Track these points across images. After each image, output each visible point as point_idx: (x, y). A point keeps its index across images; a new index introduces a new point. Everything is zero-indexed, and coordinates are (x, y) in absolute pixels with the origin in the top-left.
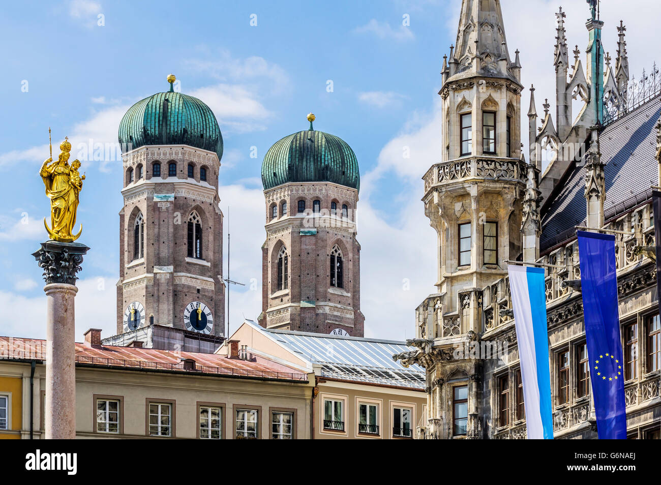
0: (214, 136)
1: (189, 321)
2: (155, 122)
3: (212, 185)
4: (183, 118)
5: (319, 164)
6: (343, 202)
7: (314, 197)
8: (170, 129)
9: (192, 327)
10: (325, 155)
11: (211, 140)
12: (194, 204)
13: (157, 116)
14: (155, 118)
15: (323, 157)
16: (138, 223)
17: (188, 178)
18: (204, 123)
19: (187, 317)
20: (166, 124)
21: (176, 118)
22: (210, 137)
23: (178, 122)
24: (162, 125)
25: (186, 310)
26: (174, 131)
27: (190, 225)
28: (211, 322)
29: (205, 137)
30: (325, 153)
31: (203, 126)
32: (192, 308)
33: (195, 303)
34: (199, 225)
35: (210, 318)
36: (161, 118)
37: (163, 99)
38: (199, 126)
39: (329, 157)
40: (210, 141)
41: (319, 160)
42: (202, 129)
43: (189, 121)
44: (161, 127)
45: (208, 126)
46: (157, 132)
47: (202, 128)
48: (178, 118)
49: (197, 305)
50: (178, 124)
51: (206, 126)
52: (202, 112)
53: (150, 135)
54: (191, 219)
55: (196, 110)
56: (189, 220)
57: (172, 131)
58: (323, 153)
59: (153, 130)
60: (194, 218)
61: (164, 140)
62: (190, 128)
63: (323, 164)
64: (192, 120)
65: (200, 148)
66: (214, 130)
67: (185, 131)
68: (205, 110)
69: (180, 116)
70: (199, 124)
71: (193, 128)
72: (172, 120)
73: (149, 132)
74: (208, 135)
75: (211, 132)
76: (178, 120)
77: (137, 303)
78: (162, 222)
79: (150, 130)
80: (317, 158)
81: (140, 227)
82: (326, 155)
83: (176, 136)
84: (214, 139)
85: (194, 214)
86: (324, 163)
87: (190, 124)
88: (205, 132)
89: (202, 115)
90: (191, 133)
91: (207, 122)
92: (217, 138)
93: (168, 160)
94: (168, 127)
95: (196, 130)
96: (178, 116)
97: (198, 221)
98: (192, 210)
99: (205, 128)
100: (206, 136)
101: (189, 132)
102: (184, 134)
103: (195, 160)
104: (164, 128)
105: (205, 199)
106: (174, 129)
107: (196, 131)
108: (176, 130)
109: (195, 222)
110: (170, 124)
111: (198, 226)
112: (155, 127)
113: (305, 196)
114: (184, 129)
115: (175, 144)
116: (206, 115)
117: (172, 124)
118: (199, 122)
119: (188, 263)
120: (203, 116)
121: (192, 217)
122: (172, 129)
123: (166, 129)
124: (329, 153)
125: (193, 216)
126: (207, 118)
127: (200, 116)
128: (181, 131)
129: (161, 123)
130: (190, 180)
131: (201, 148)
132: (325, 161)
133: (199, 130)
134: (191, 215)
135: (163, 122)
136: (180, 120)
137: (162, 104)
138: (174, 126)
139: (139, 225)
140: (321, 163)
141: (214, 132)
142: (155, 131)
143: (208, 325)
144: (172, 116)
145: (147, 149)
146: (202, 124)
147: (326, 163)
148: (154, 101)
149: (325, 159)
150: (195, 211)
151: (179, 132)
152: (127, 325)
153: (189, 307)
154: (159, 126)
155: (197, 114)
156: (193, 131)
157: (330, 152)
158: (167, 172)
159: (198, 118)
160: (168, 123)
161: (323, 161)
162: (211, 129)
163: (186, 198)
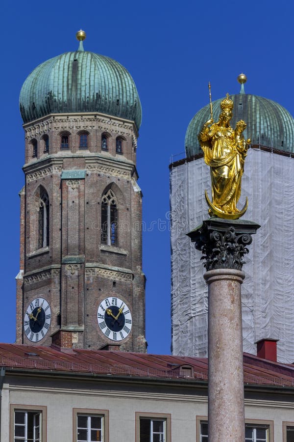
0: (131, 102)
1: (103, 320)
2: (63, 86)
3: (130, 159)
4: (95, 82)
5: (253, 133)
8: (80, 94)
9: (107, 327)
10: (260, 123)
11: (128, 106)
12: (108, 182)
13: (65, 79)
14: (63, 82)
15: (258, 125)
16: (42, 204)
17: (102, 151)
18: (121, 87)
19: (100, 315)
20: (76, 89)
21: (88, 81)
22: (127, 103)
23: (90, 86)
24: (71, 89)
25: (100, 308)
26: (85, 96)
27: (104, 205)
28: (129, 322)
29: (121, 103)
30: (260, 120)
31: (119, 91)
32: (108, 305)
33: (110, 299)
34: (115, 206)
35: (128, 317)
36: (70, 82)
37: (72, 59)
38: (114, 91)
39: (266, 125)
40: (127, 108)
41: (253, 128)
42: (118, 94)
43: (103, 85)
44: (70, 92)
45: (125, 90)
46: (65, 98)
47: (117, 92)
48: (90, 81)
49: (113, 301)
50: (90, 88)
51: (123, 90)
52: (118, 74)
53: (57, 101)
54: (105, 199)
55: (111, 72)
56: (102, 200)
57: (83, 96)
58: (258, 120)
59: (60, 96)
60: (109, 198)
61: (74, 107)
62: (104, 93)
63: (258, 133)
64: (107, 83)
65: (116, 115)
66: (132, 95)
67: (99, 96)
68: (121, 71)
69: (92, 78)
70: (114, 89)
71: (107, 92)
72: (83, 84)
73: (57, 98)
74: (125, 100)
75: (128, 98)
76: (90, 83)
77: (41, 300)
78: (70, 204)
79: (57, 95)
80: (252, 127)
81: (45, 209)
82: (262, 123)
83: (88, 103)
84: (131, 105)
85: (109, 193)
86: (260, 132)
87: (104, 88)
88: (121, 97)
89: (117, 77)
90: (106, 99)
91: (124, 86)
92: (136, 105)
93: (79, 130)
94: (79, 92)
95: (111, 95)
96: (90, 78)
97: (113, 201)
98: (107, 188)
99: (121, 92)
100: (123, 102)
101: (103, 98)
102: (97, 100)
103: (109, 130)
104: (74, 93)
105: (121, 175)
106: (86, 94)
107: (111, 97)
108: (87, 95)
109: (110, 202)
110: (81, 89)
111: (113, 207)
112: (63, 91)
114: (97, 94)
115: (86, 112)
116: (122, 77)
117: (83, 89)
118: (114, 86)
119: (102, 251)
120: (119, 78)
122: (83, 94)
123: (76, 94)
124: (265, 121)
125: (107, 195)
126: (123, 81)
127: (116, 79)
128: (94, 96)
129: (70, 87)
130: (104, 154)
131: (117, 117)
132: (260, 129)
133: (114, 95)
135: (72, 86)
136: (92, 83)
137: (70, 65)
138: (85, 91)
139: (43, 207)
140: (256, 132)
141: (132, 97)
142: (63, 96)
143: (126, 325)
144: (83, 79)
145: (54, 118)
146: (117, 89)
147: (262, 132)
148: (62, 62)
149: (260, 127)
150: (109, 190)
151: (92, 97)
152: (28, 326)
153: (103, 303)
154: (68, 91)
155: (112, 76)
156: (107, 96)
157: (266, 118)
158: (78, 145)
159: (113, 80)
160: (79, 87)
161: (258, 130)
162: (128, 94)
163: (99, 175)
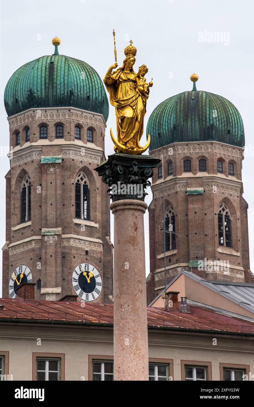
0: (100, 98)
1: (77, 283)
2: (41, 85)
3: (99, 146)
4: (69, 81)
5: (204, 123)
6: (229, 161)
7: (200, 157)
8: (56, 91)
9: (80, 290)
10: (209, 114)
12: (81, 166)
13: (43, 79)
14: (41, 81)
15: (208, 116)
16: (24, 185)
17: (76, 140)
18: (91, 85)
19: (75, 280)
20: (53, 87)
21: (62, 80)
22: (96, 99)
23: (64, 84)
25: (74, 273)
26: (60, 93)
27: (78, 186)
28: (99, 284)
29: (91, 99)
30: (210, 112)
32: (81, 271)
33: (83, 265)
34: (87, 186)
35: (99, 280)
36: (47, 81)
37: (48, 62)
38: (85, 88)
40: (96, 103)
41: (204, 119)
42: (88, 92)
43: (76, 83)
44: (47, 90)
45: (94, 88)
46: (43, 95)
47: (88, 90)
48: (64, 80)
49: (86, 267)
50: (64, 86)
51: (92, 87)
52: (88, 74)
53: (36, 97)
54: (78, 181)
55: (82, 72)
56: (76, 182)
57: (58, 94)
59: (39, 93)
60: (82, 179)
61: (51, 102)
62: (76, 90)
63: (208, 124)
64: (79, 82)
65: (86, 110)
66: (100, 92)
67: (72, 93)
68: (91, 73)
69: (66, 78)
71: (79, 90)
72: (58, 82)
73: (36, 95)
74: (94, 96)
75: (97, 94)
76: (64, 82)
77: (24, 267)
78: (49, 184)
79: (36, 92)
80: (202, 118)
81: (27, 189)
82: (211, 115)
83: (63, 98)
84: (100, 101)
85: (82, 175)
86: (209, 122)
87: (76, 86)
88: (91, 94)
90: (78, 96)
91: (94, 84)
92: (104, 100)
93: (55, 122)
94: (55, 89)
95: (82, 92)
96: (64, 78)
97: (85, 182)
98: (80, 171)
99: (91, 90)
100: (93, 98)
101: (76, 94)
102: (70, 96)
103: (81, 121)
104: (51, 91)
105: (92, 160)
107: (83, 94)
108: (62, 92)
109: (82, 183)
110: (56, 87)
111: (85, 187)
112: (41, 89)
113: (191, 156)
114: (70, 91)
115: (62, 106)
117: (59, 87)
118: (85, 84)
119: (76, 224)
120: (89, 78)
121: (79, 178)
122: (58, 91)
123: (53, 92)
126: (93, 80)
128: (68, 93)
129: (47, 86)
130: (77, 142)
131: (88, 110)
132: (210, 120)
133: (85, 92)
134: (79, 176)
135: (49, 85)
136: (66, 82)
137: (47, 67)
138: (60, 89)
139: (25, 188)
140: (206, 122)
141: (100, 94)
142: (41, 93)
143: (97, 287)
144: (59, 78)
145: (34, 112)
146: (88, 86)
147: (211, 123)
148: (40, 64)
149: (210, 118)
150: (82, 173)
151: (66, 94)
152: (13, 290)
153: (77, 269)
154: (45, 89)
156: (79, 93)
158: (54, 134)
159: (84, 80)
160: (55, 85)
161: (208, 121)
162: (97, 91)
163: (73, 160)
